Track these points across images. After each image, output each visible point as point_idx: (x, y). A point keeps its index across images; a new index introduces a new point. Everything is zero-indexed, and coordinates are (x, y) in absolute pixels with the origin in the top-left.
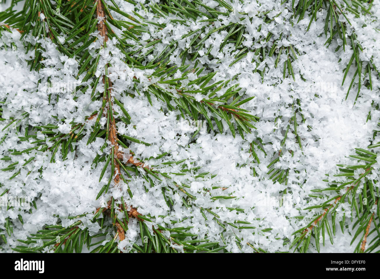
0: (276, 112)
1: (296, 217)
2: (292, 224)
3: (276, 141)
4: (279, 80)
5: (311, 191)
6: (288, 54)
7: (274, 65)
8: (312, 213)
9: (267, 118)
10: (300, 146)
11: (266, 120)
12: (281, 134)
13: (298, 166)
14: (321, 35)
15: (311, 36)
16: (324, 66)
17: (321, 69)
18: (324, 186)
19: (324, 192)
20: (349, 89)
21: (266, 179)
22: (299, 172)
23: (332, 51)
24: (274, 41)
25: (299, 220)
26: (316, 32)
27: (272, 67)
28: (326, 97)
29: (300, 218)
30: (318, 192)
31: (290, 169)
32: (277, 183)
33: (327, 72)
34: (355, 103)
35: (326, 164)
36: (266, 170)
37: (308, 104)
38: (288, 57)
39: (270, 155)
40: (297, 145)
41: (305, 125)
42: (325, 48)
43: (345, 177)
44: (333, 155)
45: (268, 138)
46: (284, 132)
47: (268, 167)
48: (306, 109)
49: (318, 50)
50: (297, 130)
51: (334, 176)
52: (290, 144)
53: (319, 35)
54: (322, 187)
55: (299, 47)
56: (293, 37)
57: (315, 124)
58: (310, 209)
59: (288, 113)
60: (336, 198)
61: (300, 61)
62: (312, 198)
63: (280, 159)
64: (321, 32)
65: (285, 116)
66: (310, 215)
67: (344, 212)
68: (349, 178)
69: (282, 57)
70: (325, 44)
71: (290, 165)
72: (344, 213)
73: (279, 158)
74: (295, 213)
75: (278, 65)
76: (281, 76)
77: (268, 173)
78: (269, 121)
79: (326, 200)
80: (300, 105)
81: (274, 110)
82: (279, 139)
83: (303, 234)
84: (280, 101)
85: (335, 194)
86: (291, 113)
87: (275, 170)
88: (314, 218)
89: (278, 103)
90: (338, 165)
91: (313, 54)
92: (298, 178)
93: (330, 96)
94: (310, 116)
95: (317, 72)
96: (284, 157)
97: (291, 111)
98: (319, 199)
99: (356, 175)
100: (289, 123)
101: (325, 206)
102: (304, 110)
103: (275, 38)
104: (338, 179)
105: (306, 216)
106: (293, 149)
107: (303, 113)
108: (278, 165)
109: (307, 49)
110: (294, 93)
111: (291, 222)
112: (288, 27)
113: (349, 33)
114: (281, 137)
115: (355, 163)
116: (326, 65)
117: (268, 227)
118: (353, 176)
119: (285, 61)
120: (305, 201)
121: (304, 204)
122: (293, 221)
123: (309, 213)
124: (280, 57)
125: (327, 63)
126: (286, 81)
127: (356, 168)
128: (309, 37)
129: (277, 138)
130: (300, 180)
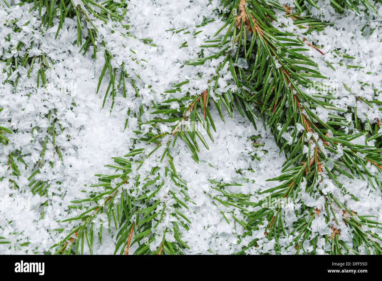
0: (32, 122)
1: (56, 230)
2: (52, 237)
3: (35, 152)
4: (34, 90)
5: (72, 202)
6: (41, 62)
7: (27, 75)
8: (72, 224)
9: (25, 129)
10: (60, 156)
11: (24, 131)
12: (39, 145)
13: (58, 177)
14: (75, 42)
15: (63, 43)
16: (81, 74)
17: (78, 77)
18: (83, 196)
19: (83, 203)
20: (106, 97)
21: (27, 191)
22: (60, 183)
23: (89, 58)
24: (26, 50)
25: (59, 233)
26: (68, 40)
27: (24, 76)
28: (83, 106)
29: (61, 231)
30: (77, 204)
31: (49, 181)
32: (37, 195)
33: (84, 80)
34: (111, 111)
35: (85, 174)
36: (27, 182)
37: (65, 113)
38: (41, 66)
39: (31, 167)
40: (57, 156)
41: (63, 135)
42: (80, 55)
43: (103, 187)
44: (91, 164)
45: (27, 149)
46: (42, 143)
47: (29, 179)
48: (63, 118)
49: (74, 58)
50: (56, 141)
51: (91, 186)
52: (49, 155)
53: (73, 42)
54: (81, 198)
55: (52, 56)
56: (44, 45)
57: (73, 133)
58: (70, 220)
59: (45, 124)
60: (95, 209)
61: (53, 70)
62: (72, 210)
63: (41, 170)
64: (74, 40)
65: (41, 126)
66: (70, 227)
67: (101, 223)
68: (107, 188)
69: (35, 67)
70: (80, 52)
71: (50, 176)
72: (101, 225)
73: (39, 170)
74: (55, 225)
75: (31, 74)
76: (35, 86)
77: (30, 185)
78: (27, 132)
79: (85, 210)
80: (56, 115)
81: (31, 121)
82: (39, 150)
83: (64, 247)
84: (36, 111)
85: (94, 205)
86: (47, 123)
87: (37, 182)
88: (74, 230)
89: (34, 114)
90: (96, 175)
91: (69, 62)
92: (59, 189)
93: (87, 105)
94: (68, 126)
95: (72, 81)
96: (44, 168)
97: (47, 121)
98: (79, 210)
99: (113, 184)
100: (46, 134)
101: (84, 218)
102: (61, 120)
103: (27, 47)
104: (96, 190)
105: (66, 229)
106: (52, 160)
107: (60, 122)
108: (38, 177)
109: (61, 57)
110: (48, 103)
111: (52, 235)
112: (37, 36)
113: (99, 39)
114: (40, 148)
115: (112, 172)
116: (82, 73)
117: (26, 241)
118: (111, 186)
119: (38, 70)
120: (66, 213)
121: (65, 216)
122: (53, 234)
123: (69, 225)
124: (33, 66)
125: (84, 71)
126: (40, 90)
127: (114, 177)
128: (61, 45)
129: (36, 149)
130: (62, 191)
